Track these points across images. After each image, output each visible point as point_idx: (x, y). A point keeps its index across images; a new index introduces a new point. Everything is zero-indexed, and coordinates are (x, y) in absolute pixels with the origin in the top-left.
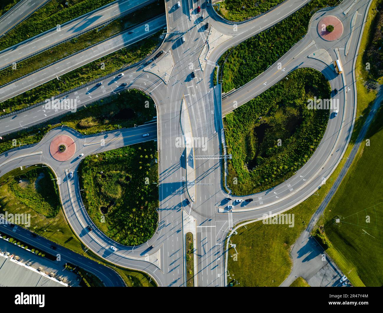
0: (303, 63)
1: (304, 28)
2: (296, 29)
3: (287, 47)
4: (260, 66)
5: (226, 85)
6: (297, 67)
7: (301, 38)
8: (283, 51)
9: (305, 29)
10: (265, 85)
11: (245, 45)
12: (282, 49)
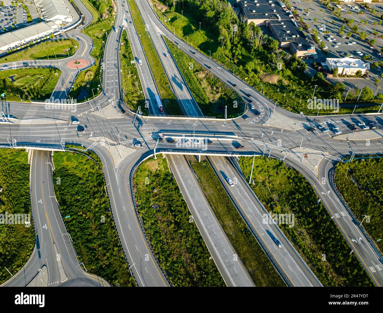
0: (40, 257)
1: (94, 267)
2: (99, 256)
3: (76, 235)
4: (67, 197)
5: (61, 157)
6: (38, 247)
7: (80, 259)
8: (72, 228)
9: (92, 269)
10: (39, 202)
11: (100, 180)
12: (75, 228)
